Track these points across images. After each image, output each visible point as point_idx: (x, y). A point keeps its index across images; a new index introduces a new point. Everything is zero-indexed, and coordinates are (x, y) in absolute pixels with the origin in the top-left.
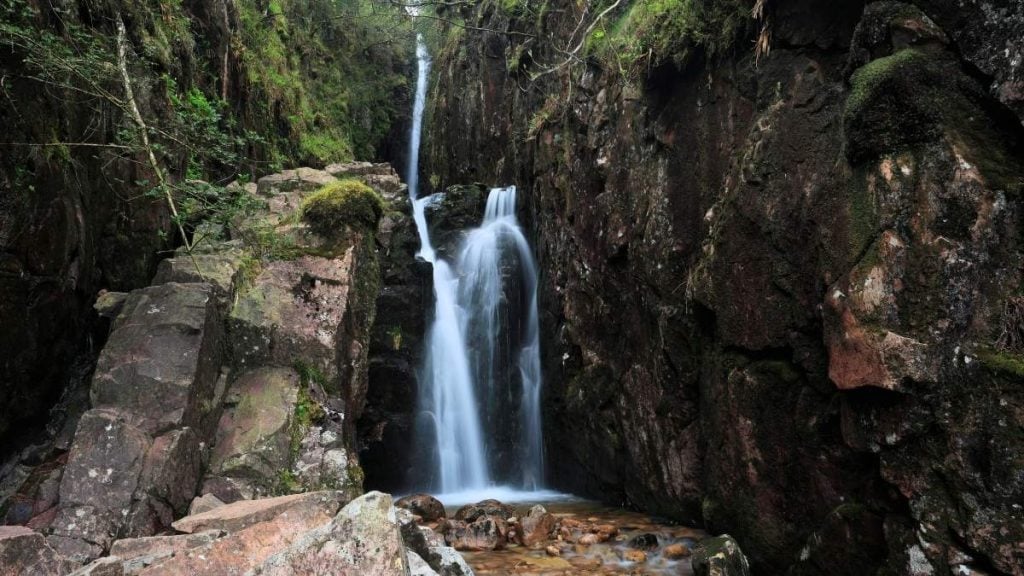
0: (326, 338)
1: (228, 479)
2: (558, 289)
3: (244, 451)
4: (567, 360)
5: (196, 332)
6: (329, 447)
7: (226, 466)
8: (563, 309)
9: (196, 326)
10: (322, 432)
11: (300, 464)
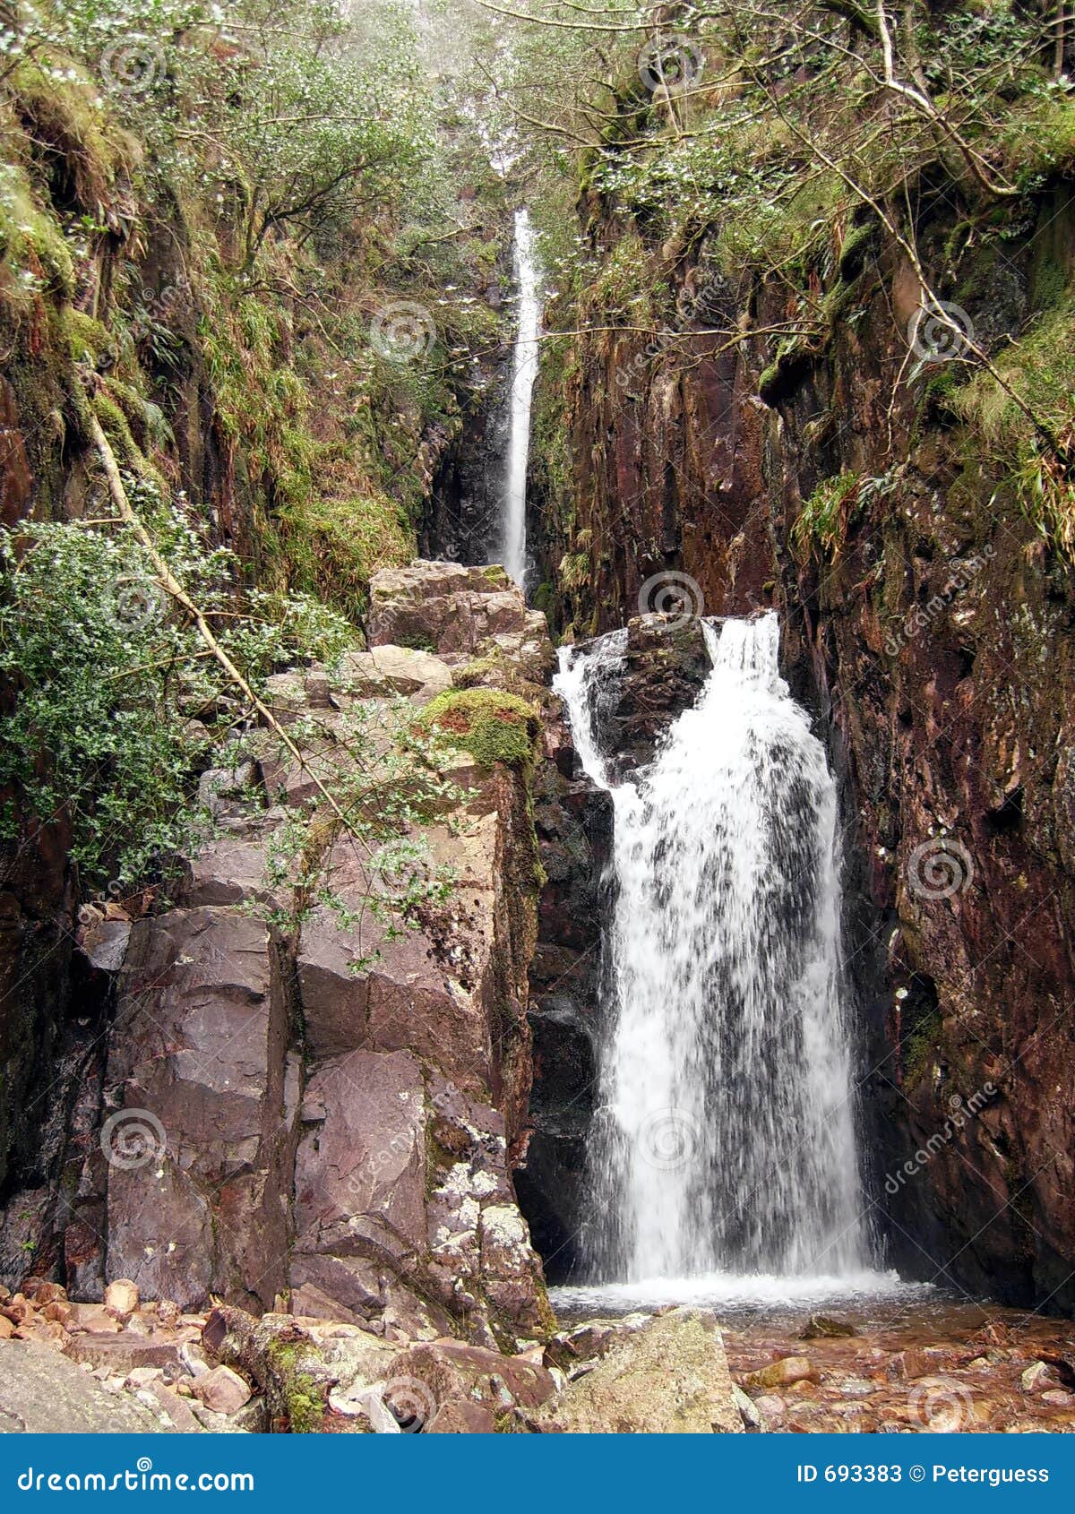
0: (465, 1000)
1: (335, 1259)
2: (882, 851)
3: (353, 1209)
4: (904, 1002)
5: (256, 999)
6: (485, 1200)
7: (328, 1239)
8: (893, 895)
9: (256, 986)
10: (471, 1174)
11: (443, 1232)
